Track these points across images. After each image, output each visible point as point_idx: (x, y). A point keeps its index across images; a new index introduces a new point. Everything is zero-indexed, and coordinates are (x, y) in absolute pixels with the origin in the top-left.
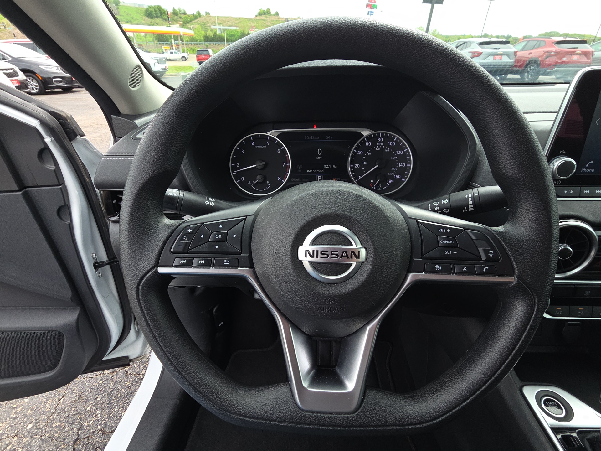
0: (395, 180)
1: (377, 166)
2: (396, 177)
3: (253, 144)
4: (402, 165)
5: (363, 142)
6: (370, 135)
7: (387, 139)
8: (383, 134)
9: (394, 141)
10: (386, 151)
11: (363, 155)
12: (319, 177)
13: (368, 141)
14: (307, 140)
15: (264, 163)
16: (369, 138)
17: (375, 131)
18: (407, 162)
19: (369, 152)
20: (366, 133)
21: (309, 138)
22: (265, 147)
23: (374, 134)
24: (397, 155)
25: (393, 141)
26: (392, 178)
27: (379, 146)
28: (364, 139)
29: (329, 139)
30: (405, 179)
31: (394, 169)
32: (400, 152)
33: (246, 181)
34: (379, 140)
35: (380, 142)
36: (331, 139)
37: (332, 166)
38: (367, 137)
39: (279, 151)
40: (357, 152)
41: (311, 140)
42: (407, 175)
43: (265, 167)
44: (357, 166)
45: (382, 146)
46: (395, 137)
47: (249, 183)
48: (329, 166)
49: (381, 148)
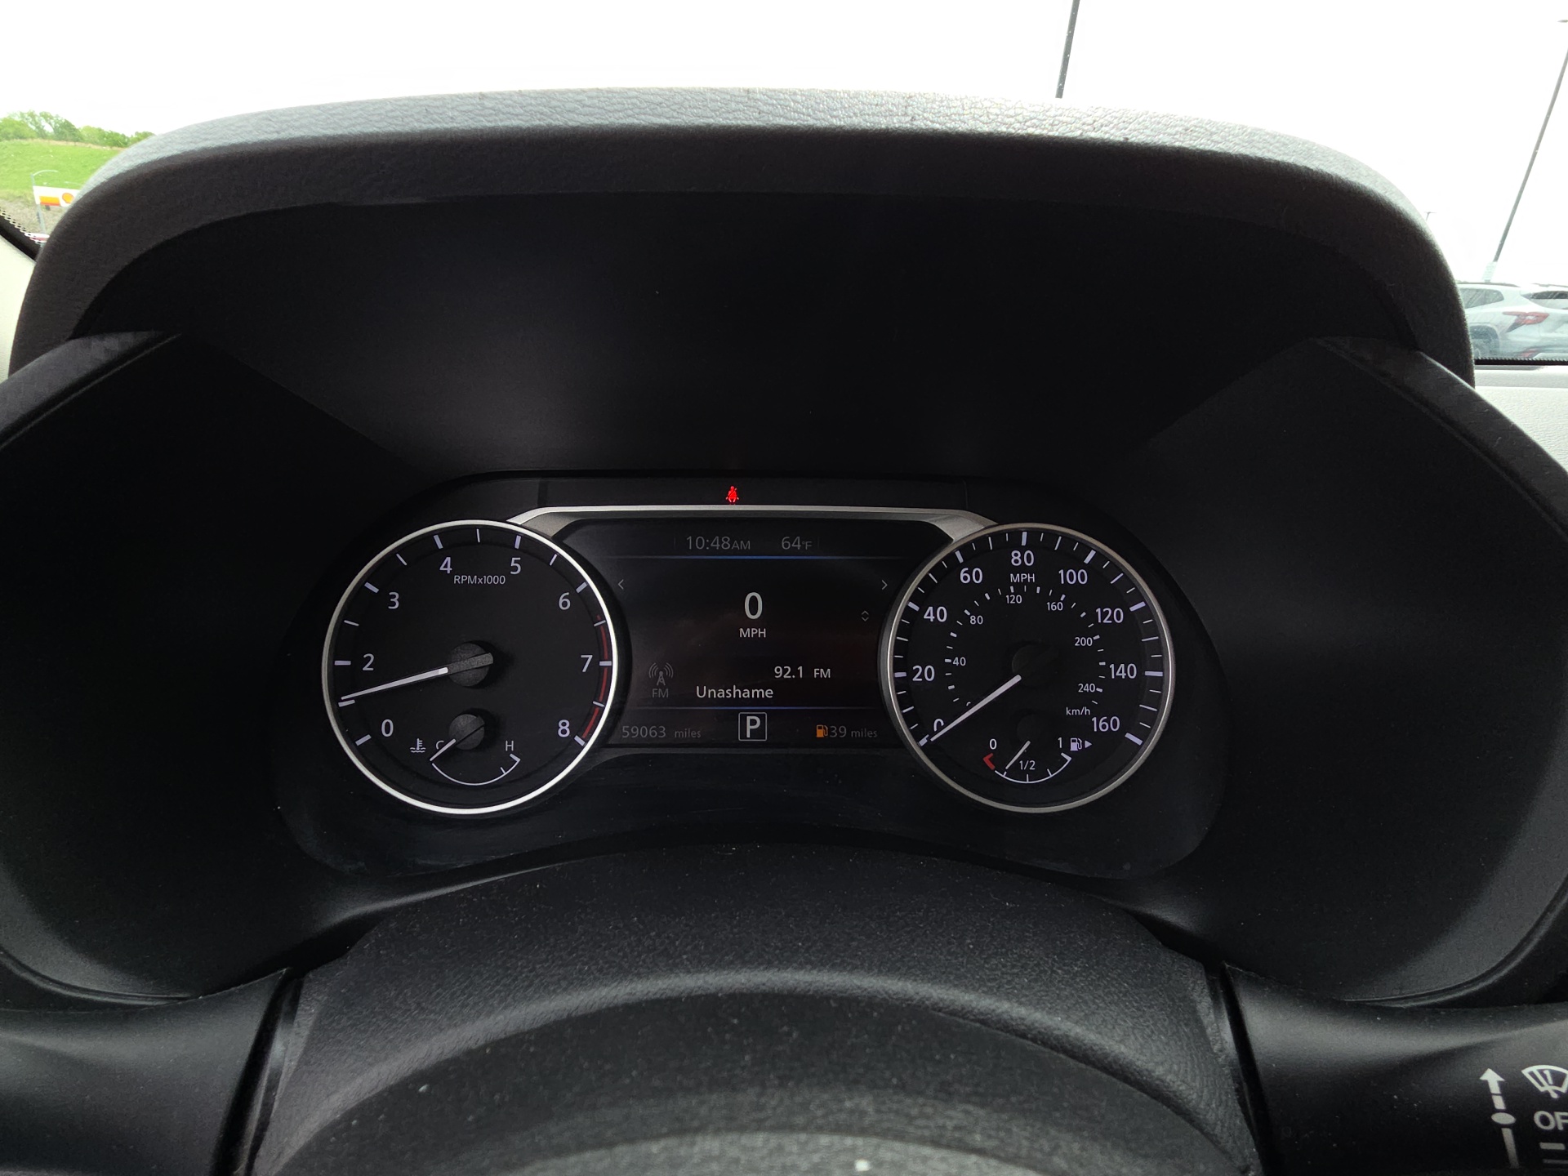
0: (1096, 737)
1: (1017, 679)
2: (1101, 725)
3: (447, 565)
4: (1123, 671)
5: (949, 569)
6: (981, 541)
7: (1051, 558)
8: (1033, 534)
9: (1085, 567)
10: (1052, 607)
11: (950, 624)
12: (749, 718)
13: (970, 563)
14: (696, 552)
15: (488, 659)
16: (974, 551)
17: (1001, 523)
18: (1146, 657)
19: (975, 612)
20: (960, 528)
21: (707, 544)
22: (501, 580)
23: (996, 536)
24: (1100, 629)
25: (1078, 564)
26: (1082, 728)
27: (1018, 587)
28: (952, 555)
29: (793, 551)
30: (1145, 735)
31: (1088, 688)
32: (1113, 616)
33: (404, 737)
34: (1016, 557)
35: (1023, 569)
36: (803, 552)
37: (808, 672)
38: (965, 548)
39: (564, 602)
40: (923, 610)
41: (714, 551)
42: (1153, 719)
43: (493, 675)
44: (925, 673)
45: (1032, 586)
46: (1086, 548)
47: (419, 747)
48: (795, 672)
49: (1029, 596)
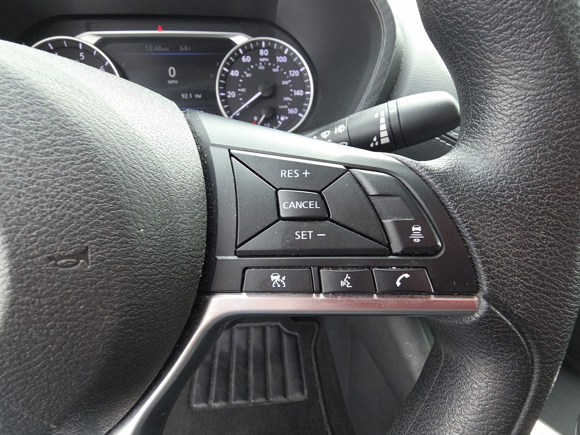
0: (289, 116)
1: (259, 94)
2: (291, 111)
4: (299, 93)
5: (237, 56)
6: (248, 44)
7: (274, 52)
8: (266, 42)
9: (285, 55)
10: (275, 70)
11: (239, 77)
13: (246, 53)
14: (149, 52)
16: (247, 49)
17: (254, 37)
18: (304, 87)
19: (248, 72)
20: (239, 39)
21: (153, 49)
23: (254, 42)
24: (291, 78)
25: (283, 55)
26: (285, 112)
27: (263, 63)
28: (237, 51)
29: (184, 52)
30: (303, 114)
31: (287, 99)
32: (295, 73)
34: (262, 52)
35: (264, 56)
36: (187, 52)
37: (193, 96)
38: (242, 47)
40: (229, 71)
41: (155, 52)
42: (306, 108)
44: (232, 94)
45: (267, 63)
46: (285, 47)
48: (189, 96)
49: (266, 66)
